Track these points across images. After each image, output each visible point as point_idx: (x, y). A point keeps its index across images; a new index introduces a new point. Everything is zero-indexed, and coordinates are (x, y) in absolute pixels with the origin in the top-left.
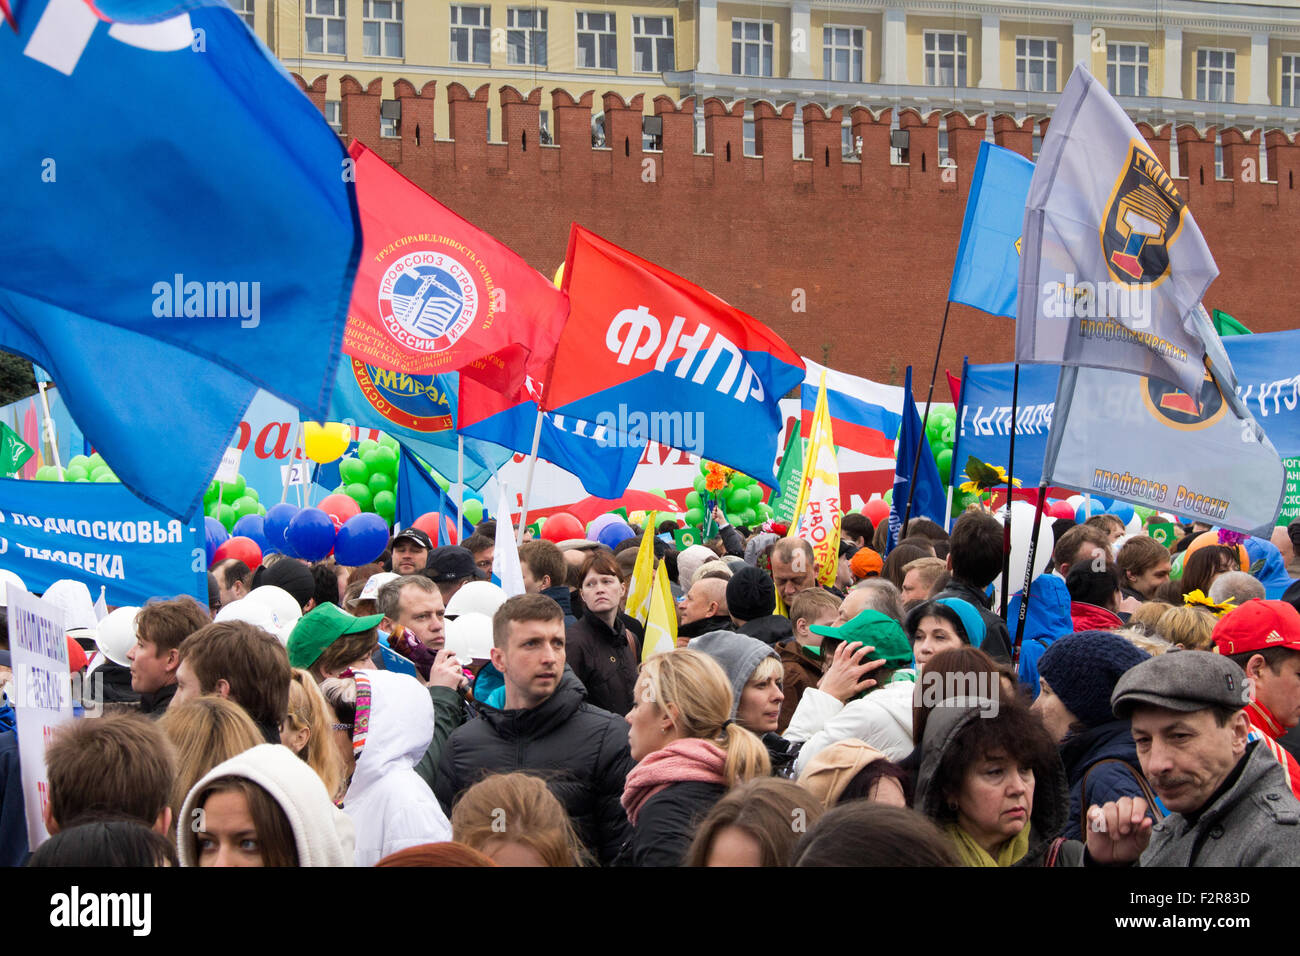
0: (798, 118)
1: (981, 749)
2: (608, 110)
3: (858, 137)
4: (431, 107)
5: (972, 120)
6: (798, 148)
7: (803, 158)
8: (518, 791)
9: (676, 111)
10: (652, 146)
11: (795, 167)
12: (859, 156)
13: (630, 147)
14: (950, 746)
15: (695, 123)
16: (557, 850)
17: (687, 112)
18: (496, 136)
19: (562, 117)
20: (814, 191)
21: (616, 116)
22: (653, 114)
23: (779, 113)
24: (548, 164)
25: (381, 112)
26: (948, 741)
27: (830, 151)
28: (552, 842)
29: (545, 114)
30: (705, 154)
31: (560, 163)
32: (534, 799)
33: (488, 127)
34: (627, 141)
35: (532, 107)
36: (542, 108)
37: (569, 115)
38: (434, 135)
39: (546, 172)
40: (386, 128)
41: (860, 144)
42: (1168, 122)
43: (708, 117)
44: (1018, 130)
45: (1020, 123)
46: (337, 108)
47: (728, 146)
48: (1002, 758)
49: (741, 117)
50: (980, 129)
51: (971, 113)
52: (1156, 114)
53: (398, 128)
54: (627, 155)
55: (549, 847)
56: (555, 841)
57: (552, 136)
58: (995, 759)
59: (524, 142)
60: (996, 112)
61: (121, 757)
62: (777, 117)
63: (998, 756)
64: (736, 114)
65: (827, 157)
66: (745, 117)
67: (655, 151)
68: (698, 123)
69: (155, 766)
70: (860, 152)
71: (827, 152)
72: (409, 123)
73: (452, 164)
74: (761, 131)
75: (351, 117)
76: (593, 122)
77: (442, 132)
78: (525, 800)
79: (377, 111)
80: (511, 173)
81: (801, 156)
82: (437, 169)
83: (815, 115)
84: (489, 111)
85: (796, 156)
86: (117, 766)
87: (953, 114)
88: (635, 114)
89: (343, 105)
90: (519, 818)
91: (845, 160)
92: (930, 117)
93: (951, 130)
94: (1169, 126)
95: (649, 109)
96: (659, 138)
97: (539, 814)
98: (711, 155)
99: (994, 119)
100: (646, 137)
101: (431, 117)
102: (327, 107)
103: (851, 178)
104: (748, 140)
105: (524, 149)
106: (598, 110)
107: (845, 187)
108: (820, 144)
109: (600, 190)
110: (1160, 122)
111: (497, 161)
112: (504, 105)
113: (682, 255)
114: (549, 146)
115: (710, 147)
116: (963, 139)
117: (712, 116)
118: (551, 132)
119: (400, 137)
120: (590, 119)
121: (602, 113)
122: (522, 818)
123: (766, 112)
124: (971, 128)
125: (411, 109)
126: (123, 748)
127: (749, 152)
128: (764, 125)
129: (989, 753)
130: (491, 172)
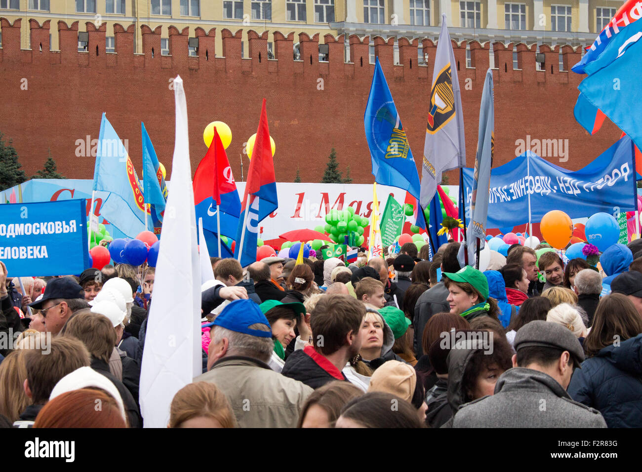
0: (396, 44)
1: (485, 365)
2: (301, 42)
3: (426, 54)
4: (214, 41)
5: (483, 45)
6: (397, 59)
7: (399, 65)
8: (204, 390)
9: (335, 42)
10: (323, 59)
11: (395, 69)
12: (427, 63)
13: (313, 60)
14: (468, 364)
15: (345, 48)
16: (227, 419)
17: (341, 42)
18: (246, 55)
19: (279, 46)
20: (404, 81)
21: (305, 44)
22: (324, 43)
23: (387, 42)
24: (272, 69)
25: (189, 44)
26: (467, 361)
27: (412, 61)
28: (225, 416)
29: (270, 44)
30: (350, 63)
31: (278, 68)
32: (213, 393)
33: (242, 51)
34: (311, 57)
35: (264, 41)
36: (269, 41)
37: (283, 44)
38: (215, 55)
39: (271, 73)
40: (191, 52)
41: (427, 57)
42: (581, 44)
43: (351, 45)
44: (505, 49)
45: (506, 46)
46: (167, 42)
47: (361, 59)
48: (495, 369)
49: (368, 44)
50: (486, 49)
51: (482, 41)
52: (575, 41)
53: (197, 52)
54: (311, 64)
55: (223, 418)
56: (226, 415)
57: (274, 55)
58: (492, 370)
59: (260, 58)
60: (496, 41)
61: (61, 357)
62: (385, 44)
63: (494, 368)
64: (365, 43)
65: (411, 64)
66: (370, 44)
67: (325, 62)
68: (347, 48)
69: (78, 361)
70: (427, 61)
71: (411, 62)
72: (202, 49)
73: (224, 69)
74: (378, 51)
75: (174, 46)
76: (294, 47)
77: (219, 53)
78: (209, 395)
79: (187, 44)
80: (253, 73)
81: (398, 63)
82: (217, 72)
83: (405, 43)
84: (242, 43)
85: (395, 64)
86: (59, 363)
87: (474, 42)
88: (315, 44)
89: (170, 40)
90: (207, 404)
91: (419, 65)
92: (462, 43)
93: (472, 50)
94: (581, 47)
95: (322, 41)
96: (327, 55)
97: (217, 402)
98: (353, 63)
99: (494, 44)
100: (321, 55)
101: (214, 46)
102: (162, 42)
103: (422, 74)
104: (371, 56)
105: (260, 62)
106: (297, 42)
107: (419, 78)
108: (407, 58)
109: (298, 81)
110: (577, 44)
111: (246, 67)
112: (250, 40)
113: (339, 113)
114: (273, 60)
115: (352, 59)
116: (479, 54)
117: (353, 44)
118: (273, 53)
119: (198, 56)
120: (293, 46)
121: (299, 43)
122: (208, 404)
123: (380, 42)
124: (482, 49)
125: (204, 43)
126: (62, 353)
127: (371, 62)
128: (379, 48)
129: (489, 367)
130: (243, 73)
